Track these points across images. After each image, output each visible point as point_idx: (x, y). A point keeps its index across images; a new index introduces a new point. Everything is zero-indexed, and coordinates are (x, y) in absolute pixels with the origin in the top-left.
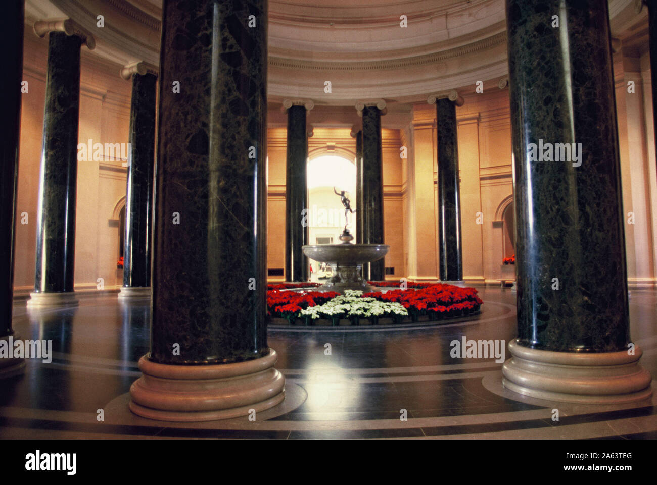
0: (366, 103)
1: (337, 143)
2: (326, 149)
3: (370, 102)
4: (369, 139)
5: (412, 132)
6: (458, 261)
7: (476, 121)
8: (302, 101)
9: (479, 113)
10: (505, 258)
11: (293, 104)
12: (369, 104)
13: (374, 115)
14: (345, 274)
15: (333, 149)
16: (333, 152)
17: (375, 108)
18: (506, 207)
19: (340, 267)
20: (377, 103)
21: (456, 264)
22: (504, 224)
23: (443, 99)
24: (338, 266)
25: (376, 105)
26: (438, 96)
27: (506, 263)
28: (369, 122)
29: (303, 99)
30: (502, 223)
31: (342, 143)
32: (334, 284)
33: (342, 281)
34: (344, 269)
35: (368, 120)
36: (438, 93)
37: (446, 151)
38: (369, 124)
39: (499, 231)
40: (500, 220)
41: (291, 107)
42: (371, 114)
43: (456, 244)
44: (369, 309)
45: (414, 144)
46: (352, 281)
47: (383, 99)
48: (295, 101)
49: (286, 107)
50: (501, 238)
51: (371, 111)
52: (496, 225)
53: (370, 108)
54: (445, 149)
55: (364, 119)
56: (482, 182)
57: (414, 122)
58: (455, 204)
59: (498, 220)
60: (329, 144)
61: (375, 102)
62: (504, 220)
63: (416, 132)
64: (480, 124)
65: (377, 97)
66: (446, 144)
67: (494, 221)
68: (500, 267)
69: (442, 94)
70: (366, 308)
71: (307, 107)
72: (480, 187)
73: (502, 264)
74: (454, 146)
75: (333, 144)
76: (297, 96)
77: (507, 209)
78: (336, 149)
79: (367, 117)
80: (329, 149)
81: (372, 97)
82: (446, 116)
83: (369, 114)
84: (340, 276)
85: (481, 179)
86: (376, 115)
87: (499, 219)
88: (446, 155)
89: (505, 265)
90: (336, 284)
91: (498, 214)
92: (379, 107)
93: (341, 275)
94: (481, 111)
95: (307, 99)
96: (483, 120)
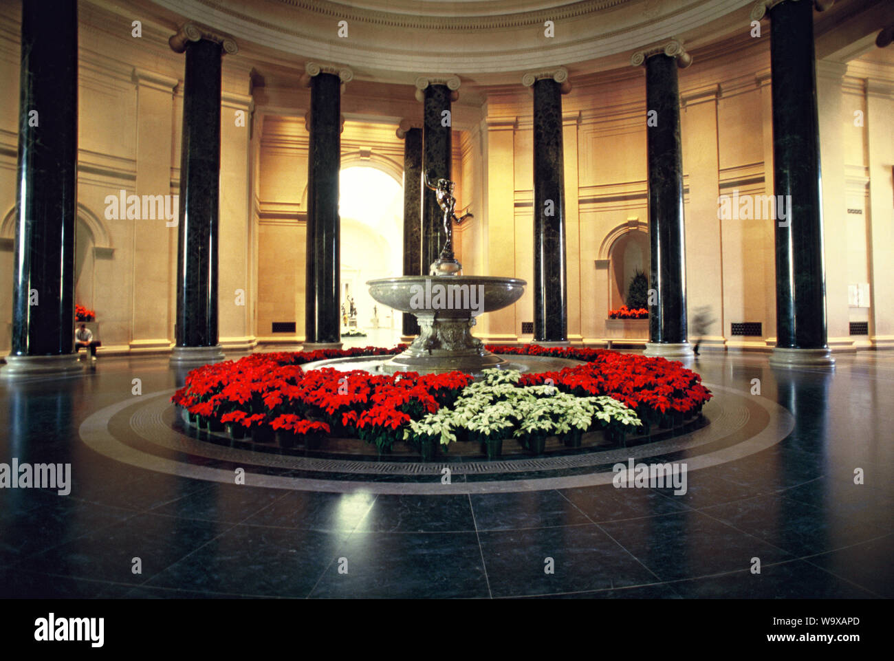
0: (432, 79)
1: (375, 148)
2: (359, 155)
3: (438, 78)
4: (434, 132)
5: (484, 135)
6: (562, 313)
7: (575, 122)
8: (335, 68)
9: (580, 112)
10: (611, 310)
11: (321, 70)
12: (436, 80)
13: (442, 98)
14: (449, 333)
15: (368, 156)
16: (368, 161)
17: (444, 88)
18: (614, 241)
19: (439, 320)
20: (449, 80)
21: (560, 318)
22: (611, 264)
23: (545, 80)
24: (435, 318)
25: (446, 83)
26: (537, 74)
27: (613, 316)
28: (435, 108)
29: (337, 64)
30: (608, 262)
31: (381, 148)
32: (430, 352)
33: (445, 346)
34: (448, 324)
35: (433, 104)
36: (538, 70)
37: (548, 154)
38: (435, 110)
39: (604, 273)
40: (606, 259)
41: (317, 74)
42: (439, 96)
43: (560, 289)
44: (563, 415)
45: (487, 151)
46: (463, 347)
47: (456, 74)
48: (324, 66)
49: (310, 73)
50: (607, 283)
51: (439, 92)
52: (599, 265)
53: (437, 86)
54: (547, 151)
55: (426, 103)
56: (582, 206)
57: (488, 120)
58: (559, 231)
59: (602, 259)
60: (362, 148)
61: (444, 79)
62: (610, 258)
63: (490, 133)
64: (580, 127)
65: (448, 71)
66: (548, 144)
67: (597, 259)
68: (604, 322)
69: (543, 73)
70: (555, 412)
71: (342, 76)
72: (579, 213)
73: (607, 318)
74: (559, 148)
75: (369, 149)
76: (327, 59)
77: (615, 244)
78: (372, 156)
79: (432, 100)
80: (362, 156)
81: (441, 71)
82: (549, 104)
83: (436, 95)
84: (439, 337)
85: (581, 202)
86: (446, 98)
87: (604, 258)
88: (548, 160)
89: (611, 320)
90: (433, 351)
91: (603, 250)
92: (450, 86)
93: (442, 334)
94: (581, 109)
95: (342, 65)
96: (584, 122)
